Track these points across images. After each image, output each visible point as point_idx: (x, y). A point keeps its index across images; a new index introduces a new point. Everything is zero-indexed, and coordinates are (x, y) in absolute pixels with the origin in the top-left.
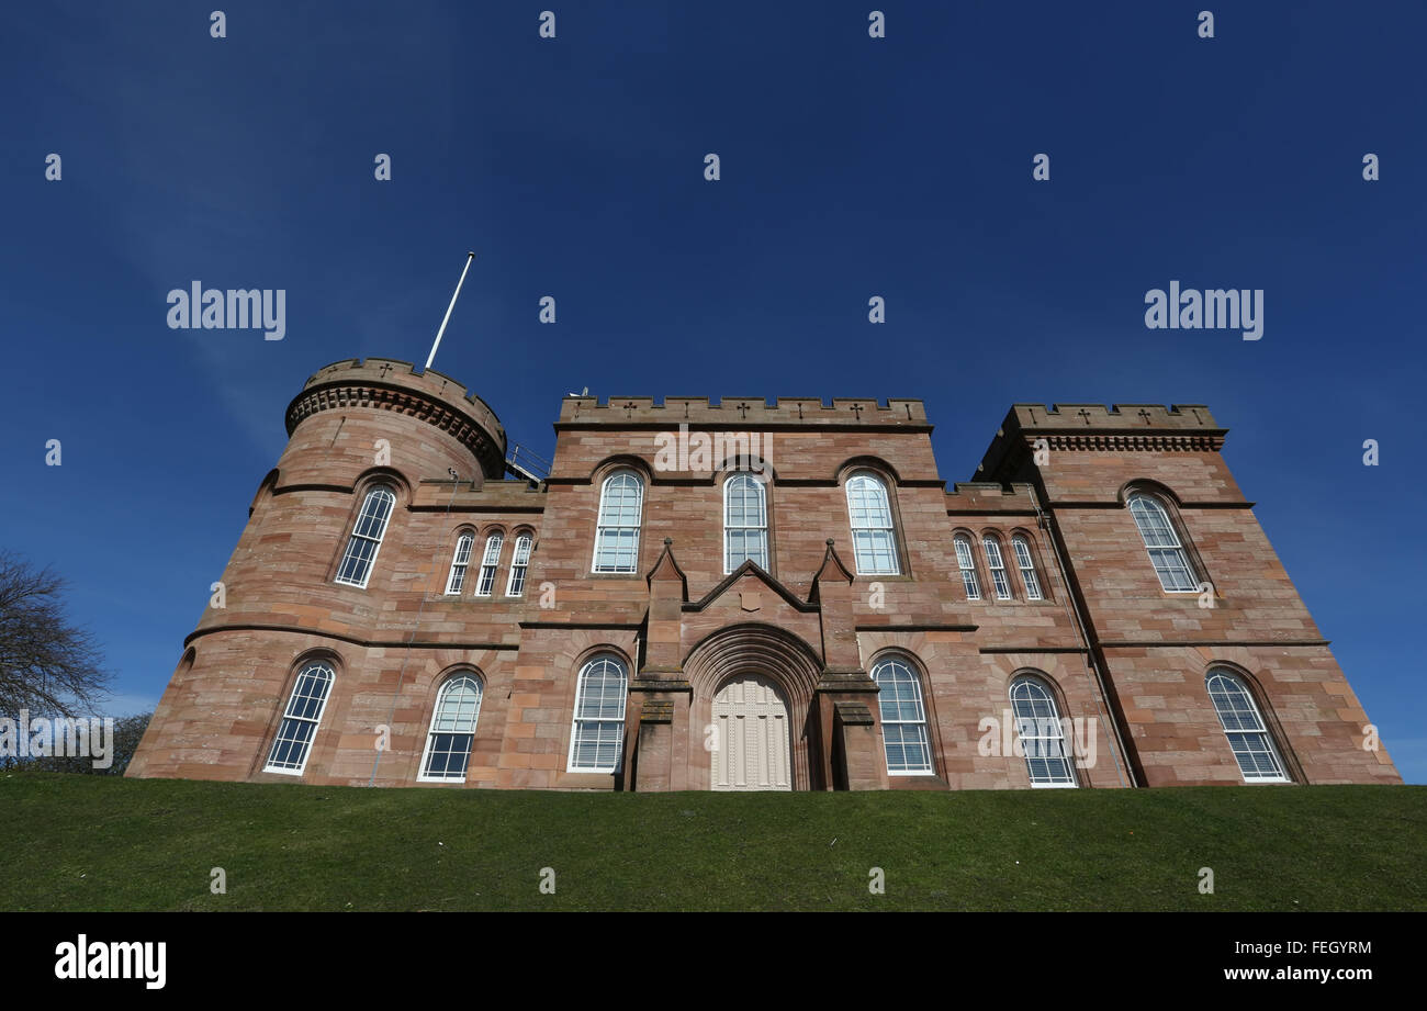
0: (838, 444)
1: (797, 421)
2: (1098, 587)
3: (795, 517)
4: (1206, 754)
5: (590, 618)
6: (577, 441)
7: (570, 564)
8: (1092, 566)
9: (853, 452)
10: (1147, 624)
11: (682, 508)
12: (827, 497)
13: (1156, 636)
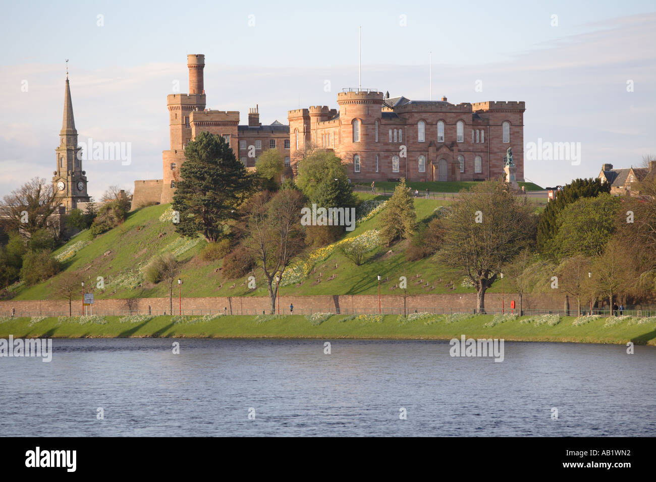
0: (457, 116)
1: (450, 111)
2: (493, 142)
3: (449, 131)
4: (499, 169)
5: (420, 150)
6: (413, 115)
7: (415, 141)
8: (493, 138)
9: (459, 118)
10: (498, 148)
11: (431, 130)
12: (453, 127)
13: (499, 151)
